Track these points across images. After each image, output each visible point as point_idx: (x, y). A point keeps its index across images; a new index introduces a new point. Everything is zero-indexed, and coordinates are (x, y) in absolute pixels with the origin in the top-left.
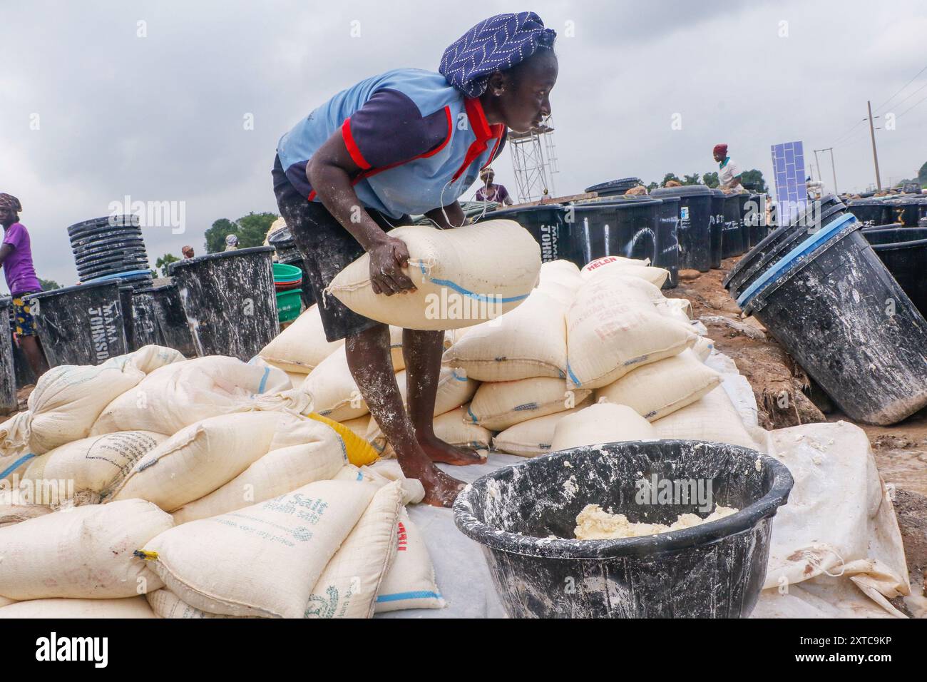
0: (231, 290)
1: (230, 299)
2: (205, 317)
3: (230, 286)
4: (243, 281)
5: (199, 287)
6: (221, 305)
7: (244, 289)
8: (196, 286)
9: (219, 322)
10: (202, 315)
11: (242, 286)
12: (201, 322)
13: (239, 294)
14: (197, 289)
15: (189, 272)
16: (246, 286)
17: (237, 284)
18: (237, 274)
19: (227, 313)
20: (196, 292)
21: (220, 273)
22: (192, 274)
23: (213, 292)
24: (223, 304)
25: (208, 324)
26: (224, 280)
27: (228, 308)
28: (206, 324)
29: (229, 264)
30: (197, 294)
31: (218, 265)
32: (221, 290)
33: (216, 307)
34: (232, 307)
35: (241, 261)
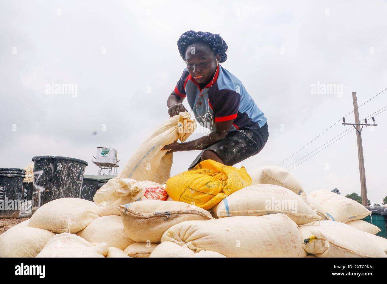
0: (68, 177)
1: (66, 181)
2: (50, 187)
3: (68, 175)
4: (75, 174)
5: (52, 171)
6: (61, 183)
7: (74, 178)
8: (50, 170)
9: (57, 191)
10: (48, 185)
11: (74, 177)
12: (46, 189)
13: (71, 180)
14: (51, 172)
15: (49, 163)
16: (75, 177)
17: (71, 175)
18: (73, 170)
19: (62, 188)
20: (49, 173)
21: (66, 167)
22: (50, 164)
23: (59, 175)
24: (62, 183)
25: (50, 191)
26: (67, 171)
27: (64, 185)
28: (48, 191)
29: (71, 164)
30: (49, 174)
31: (66, 163)
32: (63, 176)
33: (57, 183)
34: (66, 186)
35: (77, 165)
